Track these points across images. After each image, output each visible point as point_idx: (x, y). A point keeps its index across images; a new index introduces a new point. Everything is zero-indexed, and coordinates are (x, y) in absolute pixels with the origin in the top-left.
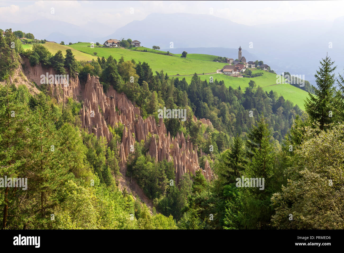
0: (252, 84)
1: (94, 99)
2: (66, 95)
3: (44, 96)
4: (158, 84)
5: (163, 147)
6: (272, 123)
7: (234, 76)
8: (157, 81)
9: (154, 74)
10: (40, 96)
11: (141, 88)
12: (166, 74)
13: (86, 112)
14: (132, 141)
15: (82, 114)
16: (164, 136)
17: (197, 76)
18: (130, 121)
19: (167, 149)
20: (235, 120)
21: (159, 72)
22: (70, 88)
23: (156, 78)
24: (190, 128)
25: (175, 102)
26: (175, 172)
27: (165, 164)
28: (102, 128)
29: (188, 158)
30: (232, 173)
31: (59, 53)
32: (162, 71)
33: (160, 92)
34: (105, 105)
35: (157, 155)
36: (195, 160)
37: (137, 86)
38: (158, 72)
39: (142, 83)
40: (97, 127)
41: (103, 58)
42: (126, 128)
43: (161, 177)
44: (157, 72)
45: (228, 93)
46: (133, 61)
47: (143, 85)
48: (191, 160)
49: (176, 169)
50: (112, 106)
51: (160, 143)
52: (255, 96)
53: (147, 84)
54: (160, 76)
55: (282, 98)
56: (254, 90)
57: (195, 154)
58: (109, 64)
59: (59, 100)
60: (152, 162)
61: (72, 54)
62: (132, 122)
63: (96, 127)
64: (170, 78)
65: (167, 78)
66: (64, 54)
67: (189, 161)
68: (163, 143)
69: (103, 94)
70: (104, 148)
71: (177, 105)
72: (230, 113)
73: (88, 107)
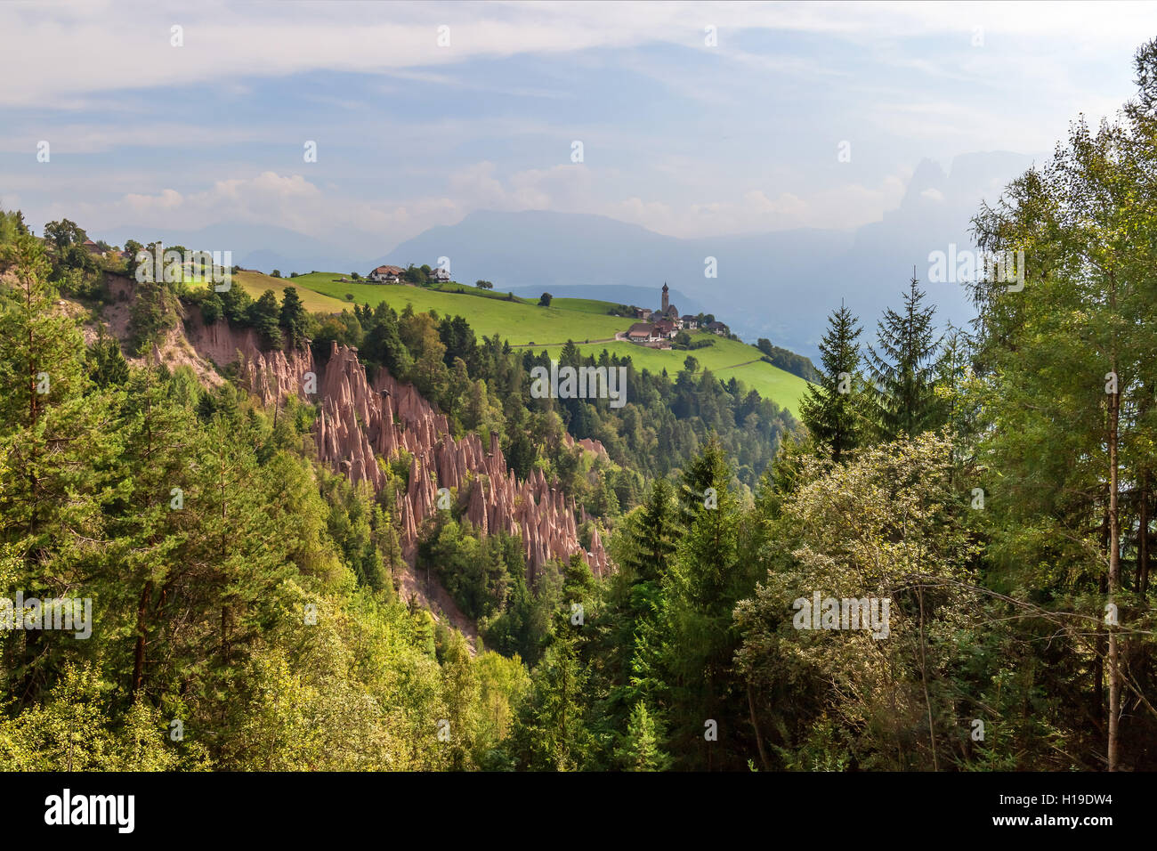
0: (690, 363)
1: (347, 397)
2: (282, 387)
3: (234, 391)
4: (487, 365)
5: (499, 504)
6: (736, 449)
7: (653, 348)
8: (486, 358)
9: (480, 342)
10: (224, 392)
11: (450, 372)
12: (506, 343)
13: (327, 425)
14: (429, 490)
15: (319, 430)
16: (501, 477)
17: (573, 347)
18: (425, 445)
19: (508, 507)
20: (655, 441)
21: (490, 338)
22: (293, 372)
23: (484, 349)
24: (557, 459)
25: (525, 404)
26: (526, 557)
27: (503, 541)
28: (363, 461)
29: (554, 527)
30: (648, 558)
31: (269, 294)
32: (497, 336)
33: (492, 381)
34: (371, 411)
35: (485, 521)
36: (571, 531)
37: (442, 369)
38: (488, 337)
39: (453, 360)
40: (353, 458)
41: (367, 306)
42: (416, 461)
43: (494, 569)
44: (485, 338)
45: (641, 383)
46: (433, 314)
47: (454, 366)
48: (560, 531)
49: (527, 551)
50: (385, 412)
51: (492, 495)
52: (698, 390)
53: (464, 364)
54: (491, 346)
55: (754, 393)
56: (697, 376)
57: (569, 518)
58: (380, 321)
59: (267, 400)
60: (475, 536)
61: (297, 298)
62: (430, 448)
63: (349, 459)
64: (515, 350)
65: (507, 350)
66: (279, 298)
67: (556, 533)
68: (498, 493)
69: (365, 386)
70: (367, 507)
71: (530, 410)
72: (644, 427)
73: (333, 415)
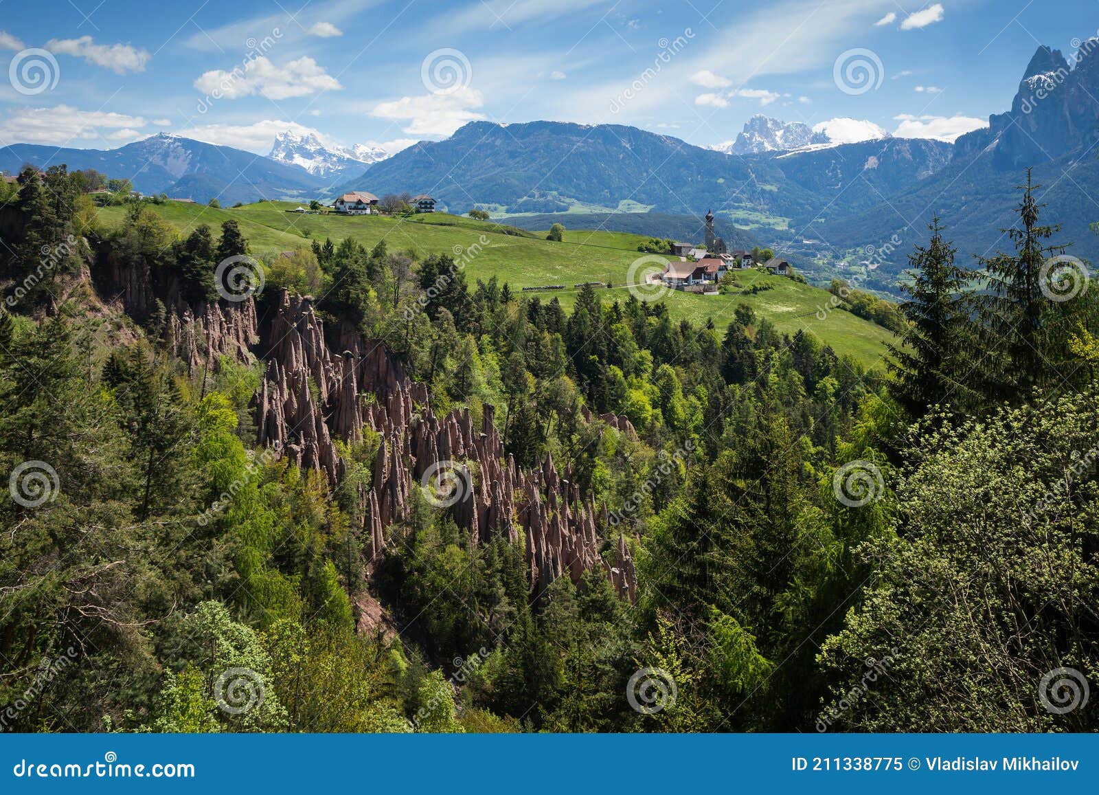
0: (744, 316)
1: (297, 361)
2: (214, 348)
3: (150, 356)
4: (480, 317)
5: (494, 499)
6: (807, 425)
7: (695, 293)
8: (480, 309)
9: (472, 289)
10: (138, 355)
11: (432, 326)
12: (506, 287)
13: (270, 399)
14: (402, 483)
15: (260, 406)
16: (497, 464)
17: (591, 293)
18: (398, 423)
19: (506, 504)
20: (699, 417)
21: (486, 282)
22: (229, 329)
23: (478, 299)
24: (570, 440)
25: (529, 368)
26: (529, 574)
27: (501, 554)
28: (315, 445)
29: (566, 532)
30: (692, 580)
31: (203, 231)
32: (494, 279)
33: (486, 338)
34: (328, 379)
35: (475, 525)
36: (590, 539)
37: (424, 323)
38: (483, 281)
39: (437, 311)
40: (303, 441)
41: (329, 243)
42: (386, 444)
43: (488, 592)
44: (479, 282)
45: (681, 339)
46: (413, 255)
47: (438, 319)
48: (574, 539)
49: (530, 567)
50: (347, 380)
51: (485, 488)
52: (757, 347)
53: (451, 316)
54: (488, 293)
55: (829, 351)
56: (750, 333)
57: (587, 521)
58: (345, 261)
59: (193, 366)
60: (462, 546)
61: (238, 235)
62: (404, 426)
63: (298, 443)
64: (518, 297)
65: (507, 296)
66: (216, 235)
67: (570, 540)
68: (493, 487)
69: (322, 345)
70: (319, 511)
71: (536, 376)
72: (685, 396)
73: (280, 384)
